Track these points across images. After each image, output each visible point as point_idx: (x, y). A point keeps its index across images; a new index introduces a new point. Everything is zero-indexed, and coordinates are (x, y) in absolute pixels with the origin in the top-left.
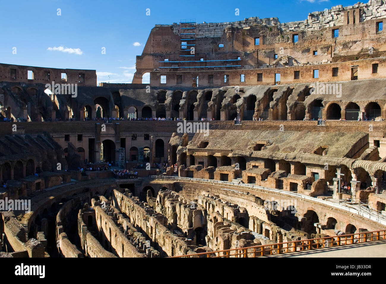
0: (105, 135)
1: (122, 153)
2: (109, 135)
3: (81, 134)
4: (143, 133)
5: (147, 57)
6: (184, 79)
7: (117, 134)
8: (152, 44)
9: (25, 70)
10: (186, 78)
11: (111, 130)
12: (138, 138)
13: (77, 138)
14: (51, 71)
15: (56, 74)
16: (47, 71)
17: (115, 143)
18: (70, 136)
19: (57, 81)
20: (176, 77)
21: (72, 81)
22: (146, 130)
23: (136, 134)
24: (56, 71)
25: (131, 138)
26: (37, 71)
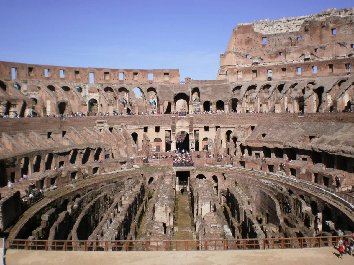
0: (179, 127)
1: (193, 143)
2: (183, 127)
3: (159, 126)
4: (214, 125)
5: (230, 55)
6: (259, 73)
7: (191, 126)
8: (234, 42)
9: (117, 72)
10: (261, 73)
11: (185, 122)
12: (209, 129)
13: (155, 130)
14: (139, 72)
15: (143, 75)
16: (136, 72)
17: (189, 134)
18: (148, 128)
19: (145, 80)
20: (251, 72)
21: (158, 79)
22: (217, 122)
23: (208, 126)
24: (144, 72)
25: (203, 129)
26: (127, 73)
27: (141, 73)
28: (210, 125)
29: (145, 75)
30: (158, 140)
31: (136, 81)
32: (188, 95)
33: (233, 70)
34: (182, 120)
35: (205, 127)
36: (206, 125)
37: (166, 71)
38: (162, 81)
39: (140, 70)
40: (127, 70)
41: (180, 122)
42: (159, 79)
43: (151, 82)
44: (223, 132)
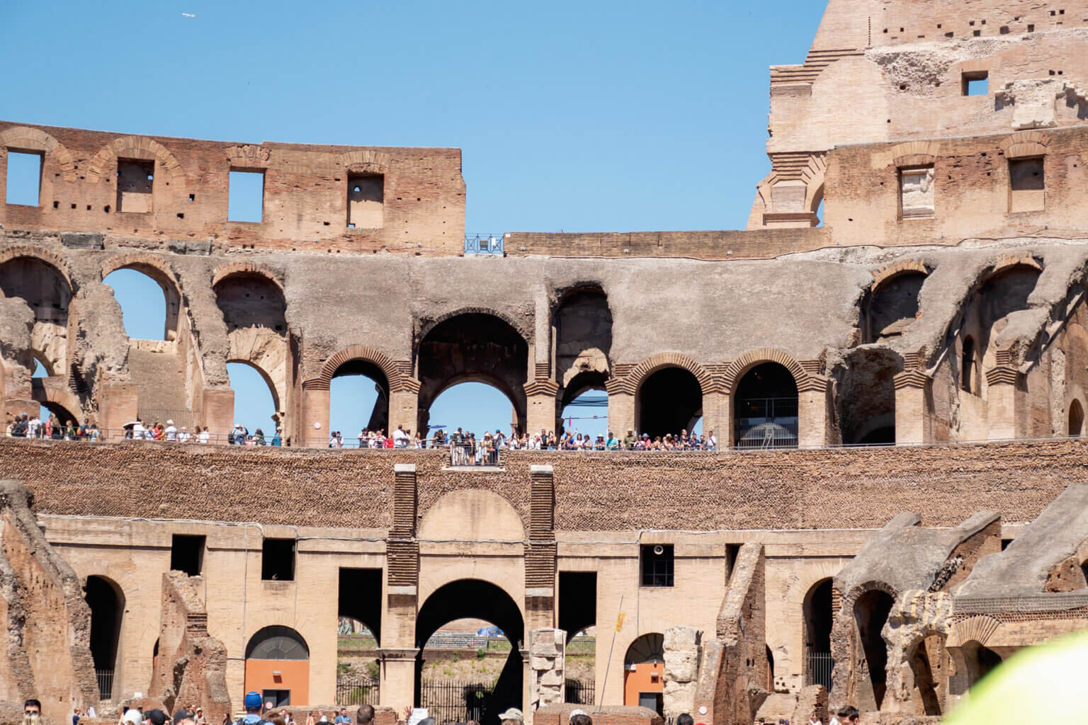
0: (449, 551)
2: (481, 550)
3: (288, 534)
4: (717, 538)
5: (843, 71)
6: (1062, 181)
7: (539, 543)
10: (1074, 176)
11: (491, 510)
12: (680, 569)
13: (256, 561)
14: (159, 153)
15: (188, 182)
16: (136, 155)
17: (521, 605)
18: (209, 543)
19: (201, 217)
20: (1002, 171)
21: (300, 218)
22: (739, 516)
23: (669, 549)
24: (195, 154)
25: (633, 569)
26: (66, 155)
27: (172, 162)
28: (683, 541)
29: (203, 180)
30: (281, 642)
31: (138, 219)
32: (521, 326)
33: (867, 163)
34: (470, 493)
35: (647, 550)
36: (653, 536)
37: (368, 156)
38: (328, 233)
39: (165, 142)
40: (68, 137)
41: (457, 508)
42: (308, 213)
43: (244, 235)
44: (786, 587)
